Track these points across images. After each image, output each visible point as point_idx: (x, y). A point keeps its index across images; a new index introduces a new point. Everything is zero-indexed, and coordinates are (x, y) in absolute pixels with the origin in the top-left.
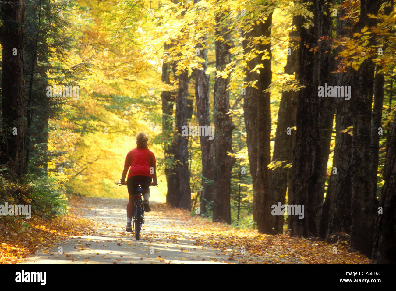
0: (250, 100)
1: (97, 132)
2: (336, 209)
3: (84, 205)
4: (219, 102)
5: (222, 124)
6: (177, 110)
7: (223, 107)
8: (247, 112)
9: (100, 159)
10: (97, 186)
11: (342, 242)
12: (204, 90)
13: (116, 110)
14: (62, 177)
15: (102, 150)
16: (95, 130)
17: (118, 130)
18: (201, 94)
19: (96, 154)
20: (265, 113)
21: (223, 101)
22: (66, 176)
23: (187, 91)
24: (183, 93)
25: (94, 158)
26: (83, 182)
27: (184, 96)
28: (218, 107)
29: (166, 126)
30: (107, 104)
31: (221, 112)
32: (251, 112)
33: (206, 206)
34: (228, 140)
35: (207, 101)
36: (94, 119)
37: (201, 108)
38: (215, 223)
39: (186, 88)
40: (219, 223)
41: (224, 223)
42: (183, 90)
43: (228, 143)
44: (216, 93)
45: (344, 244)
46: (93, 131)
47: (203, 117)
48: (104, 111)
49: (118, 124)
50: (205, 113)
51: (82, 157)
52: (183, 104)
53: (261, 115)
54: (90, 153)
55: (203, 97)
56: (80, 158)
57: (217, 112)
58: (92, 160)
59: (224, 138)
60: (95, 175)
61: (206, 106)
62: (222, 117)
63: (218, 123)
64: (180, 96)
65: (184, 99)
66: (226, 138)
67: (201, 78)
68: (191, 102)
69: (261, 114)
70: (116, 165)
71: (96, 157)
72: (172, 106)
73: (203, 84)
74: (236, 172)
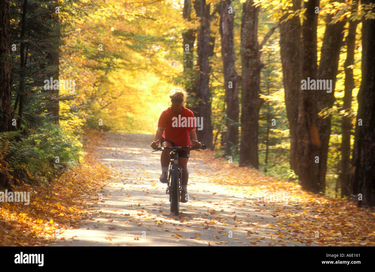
0: (288, 35)
1: (119, 70)
3: (106, 143)
4: (246, 38)
5: (250, 62)
6: (198, 49)
7: (251, 44)
8: (283, 49)
9: (123, 94)
10: (122, 119)
12: (228, 27)
13: (138, 49)
14: (75, 121)
15: (125, 87)
16: (118, 68)
17: (140, 67)
18: (226, 31)
19: (120, 90)
20: (311, 49)
21: (251, 38)
22: (81, 120)
23: (209, 28)
24: (205, 31)
25: (118, 93)
26: (108, 115)
27: (206, 33)
28: (245, 44)
29: (188, 65)
30: (129, 43)
31: (248, 50)
32: (288, 49)
33: (231, 148)
34: (256, 79)
35: (232, 38)
36: (117, 57)
37: (225, 46)
38: (241, 168)
39: (208, 25)
40: (246, 168)
41: (251, 168)
42: (204, 28)
43: (255, 83)
44: (243, 29)
46: (117, 69)
47: (228, 55)
48: (127, 50)
49: (140, 62)
50: (229, 51)
51: (107, 92)
52: (205, 42)
53: (306, 52)
54: (114, 89)
55: (228, 34)
56: (105, 94)
57: (244, 49)
58: (117, 95)
59: (252, 78)
60: (119, 109)
61: (230, 43)
62: (250, 55)
63: (246, 61)
64: (202, 33)
65: (206, 37)
66: (255, 77)
67: (226, 14)
68: (213, 40)
69: (306, 50)
70: (138, 101)
71: (120, 92)
72: (193, 44)
73: (228, 20)
74: (264, 114)
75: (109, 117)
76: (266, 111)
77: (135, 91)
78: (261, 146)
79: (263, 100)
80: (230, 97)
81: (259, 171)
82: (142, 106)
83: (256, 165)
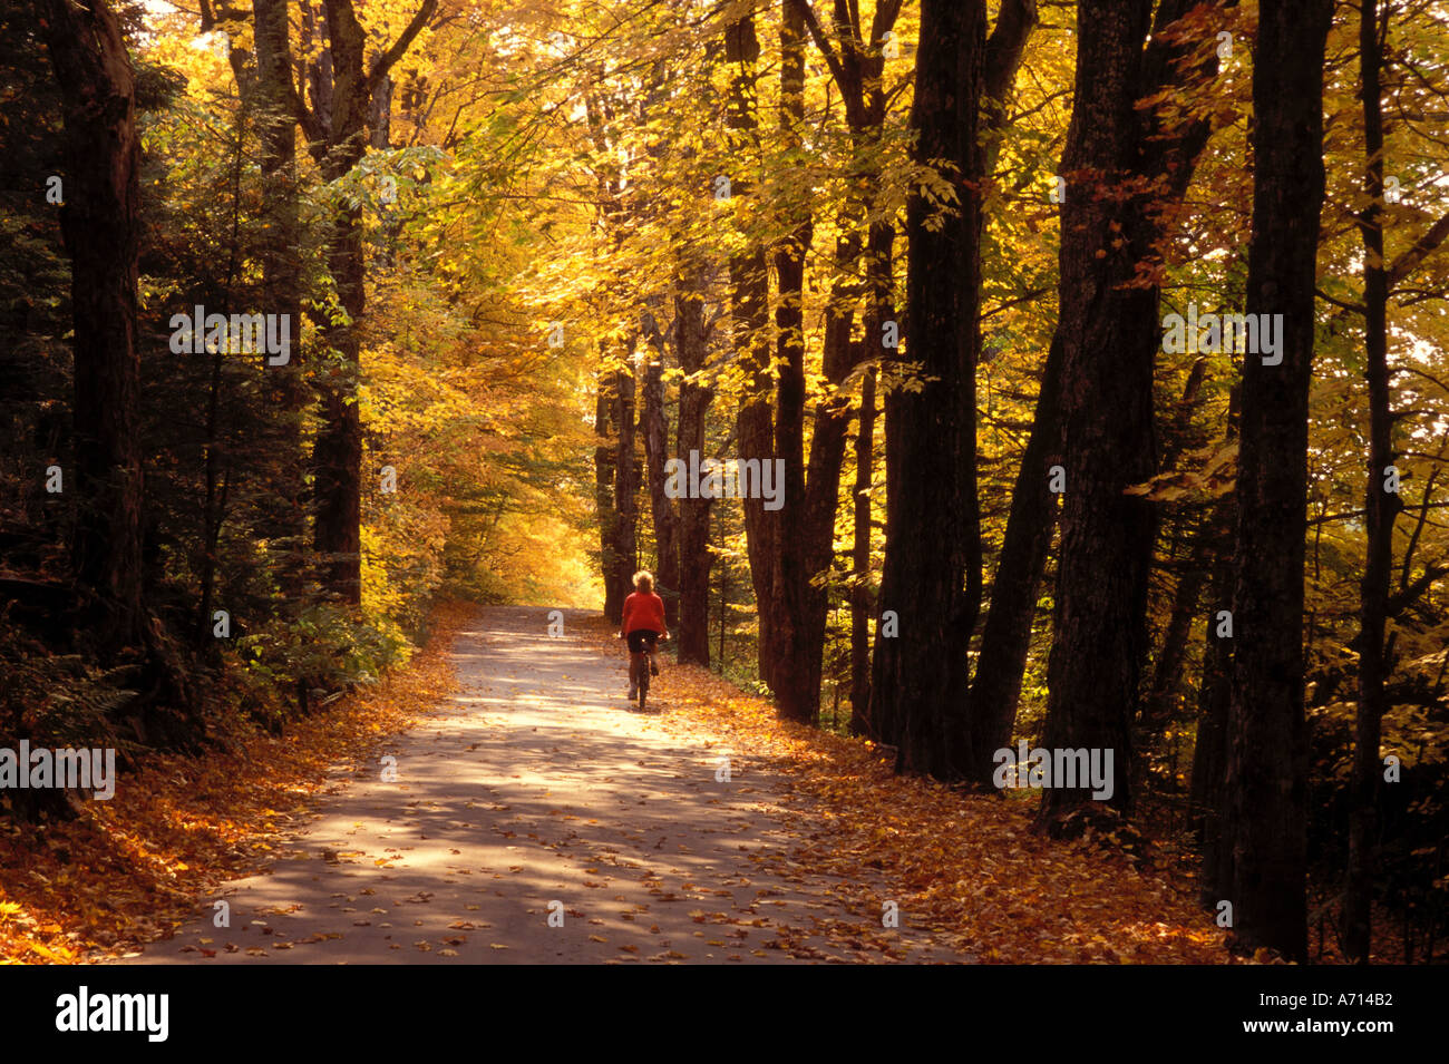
0: (751, 446)
2: (1070, 730)
6: (618, 477)
9: (522, 548)
10: (520, 584)
11: (1102, 837)
15: (524, 538)
17: (541, 509)
19: (517, 542)
23: (633, 447)
24: (626, 451)
27: (628, 455)
29: (603, 500)
34: (703, 522)
38: (681, 667)
39: (631, 442)
41: (698, 666)
42: (626, 446)
43: (702, 529)
45: (1106, 845)
46: (511, 513)
48: (518, 483)
52: (627, 469)
58: (512, 550)
59: (697, 520)
60: (517, 569)
64: (622, 454)
65: (629, 460)
66: (701, 520)
67: (655, 420)
68: (638, 465)
71: (516, 545)
72: (611, 471)
73: (658, 431)
74: (717, 577)
75: (505, 582)
76: (720, 572)
77: (538, 544)
78: (713, 629)
79: (714, 557)
80: (664, 552)
81: (710, 670)
82: (548, 566)
83: (704, 660)
